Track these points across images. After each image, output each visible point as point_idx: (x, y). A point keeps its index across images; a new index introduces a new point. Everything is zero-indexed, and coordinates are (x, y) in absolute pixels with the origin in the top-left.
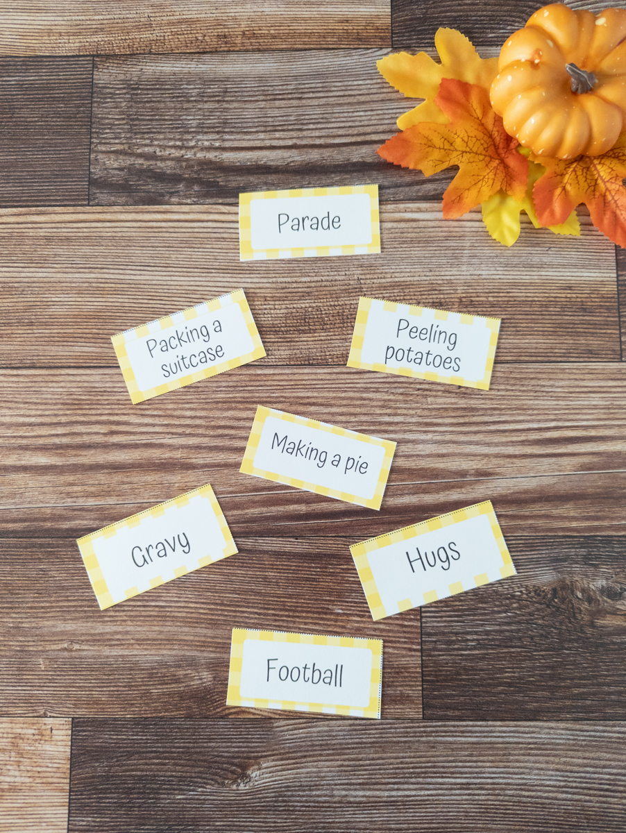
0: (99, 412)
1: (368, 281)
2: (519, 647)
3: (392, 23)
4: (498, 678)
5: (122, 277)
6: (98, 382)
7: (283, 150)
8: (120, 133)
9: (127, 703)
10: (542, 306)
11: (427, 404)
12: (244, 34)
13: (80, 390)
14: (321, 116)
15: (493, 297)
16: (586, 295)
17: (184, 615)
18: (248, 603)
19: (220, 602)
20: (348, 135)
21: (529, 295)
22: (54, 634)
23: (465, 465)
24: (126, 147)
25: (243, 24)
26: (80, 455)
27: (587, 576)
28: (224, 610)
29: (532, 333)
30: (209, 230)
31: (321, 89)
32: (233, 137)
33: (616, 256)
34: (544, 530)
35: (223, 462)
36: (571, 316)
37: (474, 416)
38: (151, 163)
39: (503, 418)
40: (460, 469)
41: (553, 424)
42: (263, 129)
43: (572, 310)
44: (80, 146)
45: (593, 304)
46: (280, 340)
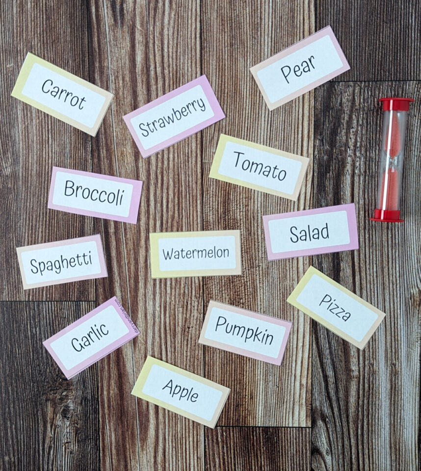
1: (258, 272)
2: (33, 358)
4: (15, 345)
8: (368, 102)
10: (240, 380)
11: (178, 308)
14: (374, 242)
16: (247, 407)
17: (44, 156)
20: (359, 260)
21: (248, 373)
24: (358, 107)
26: (143, 84)
27: (75, 398)
29: (223, 373)
31: (394, 242)
32: (361, 182)
33: (272, 427)
34: (101, 375)
36: (234, 397)
37: (171, 336)
38: (345, 125)
39: (169, 354)
42: (367, 202)
43: (238, 398)
44: (359, 74)
45: (241, 411)
46: (219, 215)
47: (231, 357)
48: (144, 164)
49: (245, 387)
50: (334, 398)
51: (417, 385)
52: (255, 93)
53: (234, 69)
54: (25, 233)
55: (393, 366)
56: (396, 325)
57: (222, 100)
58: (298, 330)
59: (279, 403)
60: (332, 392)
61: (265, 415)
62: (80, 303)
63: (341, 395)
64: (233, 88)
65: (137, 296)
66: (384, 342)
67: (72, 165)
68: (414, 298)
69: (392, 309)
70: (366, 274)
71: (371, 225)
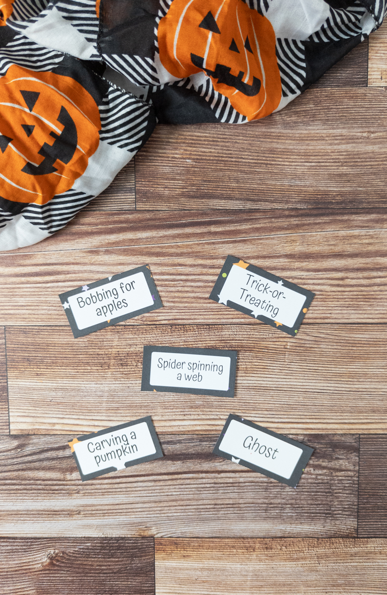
0: (351, 293)
3: (154, 554)
5: (337, 385)
6: (352, 314)
7: (227, 470)
8: (338, 483)
9: (330, 97)
10: (56, 363)
12: (254, 550)
13: (365, 308)
14: (201, 492)
15: (87, 369)
16: (27, 370)
17: (292, 157)
18: (249, 165)
19: (268, 166)
20: (183, 479)
21: (64, 370)
22: (381, 143)
23: (106, 258)
24: (334, 474)
25: (254, 557)
26: (364, 264)
28: (265, 160)
29: (62, 345)
30: (277, 416)
31: (202, 510)
32: (261, 479)
33: (8, 395)
35: (267, 260)
36: (37, 356)
38: (317, 463)
40: (109, 256)
41: (49, 285)
42: (241, 485)
43: (36, 360)
44: (366, 475)
45: (23, 364)
46: (229, 341)
47: (80, 353)
48: (282, 264)
49: (49, 367)
50: (42, 456)
51: (59, 535)
52: (352, 377)
53: (375, 356)
54: (209, 133)
55: (78, 512)
56: (119, 514)
57: (346, 344)
58: (111, 420)
59: (34, 402)
60: (48, 455)
61: (20, 388)
62: (133, 193)
63: (45, 463)
64: (357, 355)
65: (142, 255)
66: (102, 503)
67: (283, 187)
68: (146, 530)
69: (135, 510)
70: (170, 485)
71: (218, 489)
